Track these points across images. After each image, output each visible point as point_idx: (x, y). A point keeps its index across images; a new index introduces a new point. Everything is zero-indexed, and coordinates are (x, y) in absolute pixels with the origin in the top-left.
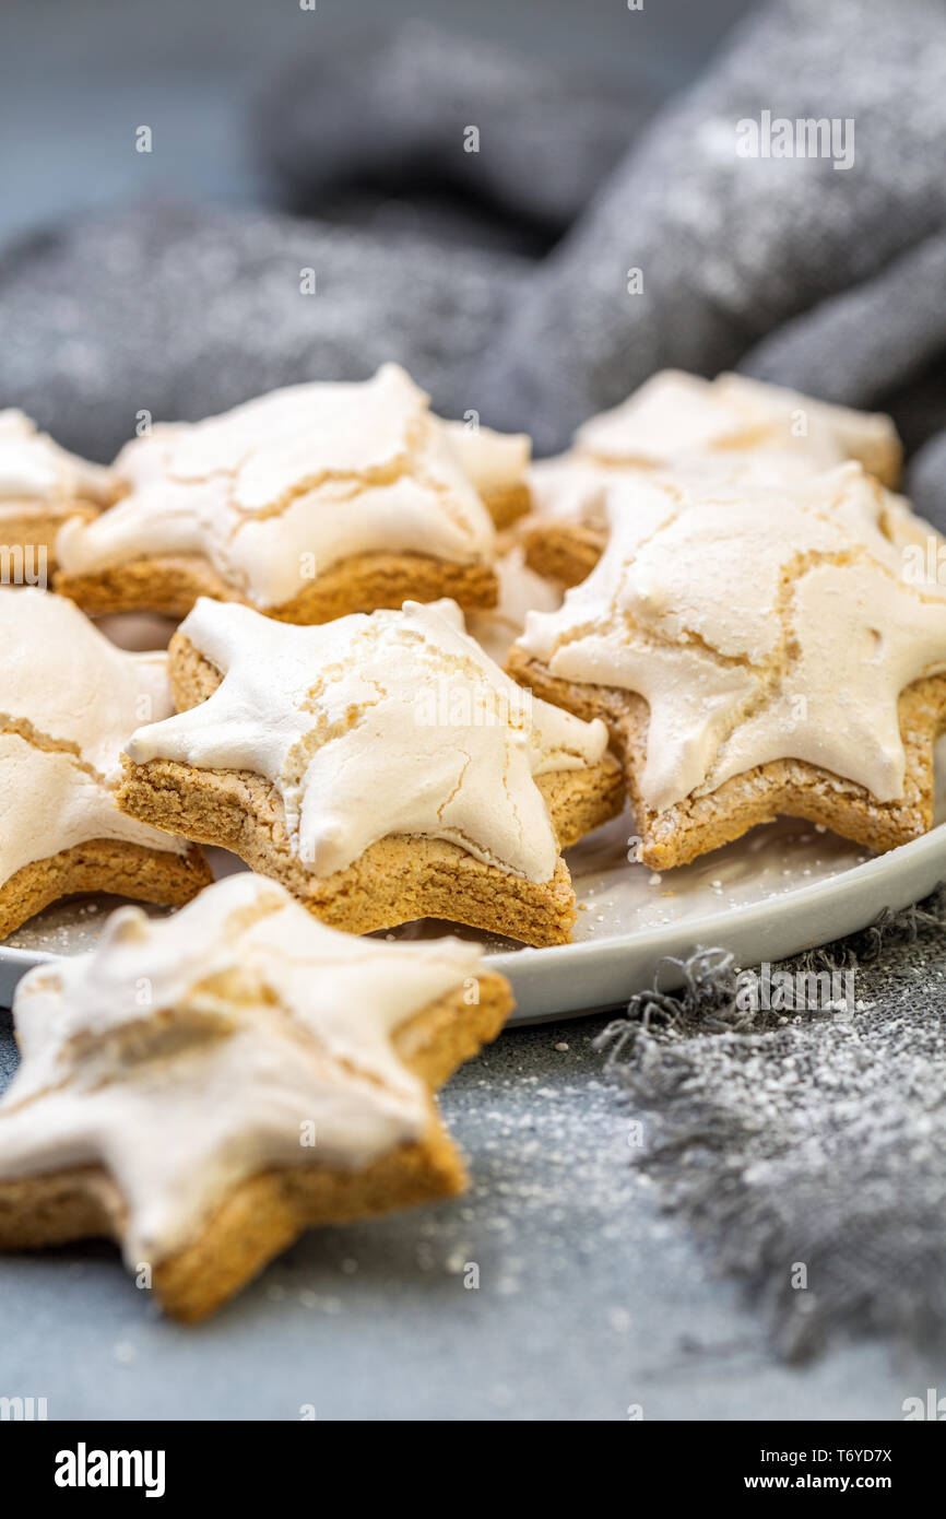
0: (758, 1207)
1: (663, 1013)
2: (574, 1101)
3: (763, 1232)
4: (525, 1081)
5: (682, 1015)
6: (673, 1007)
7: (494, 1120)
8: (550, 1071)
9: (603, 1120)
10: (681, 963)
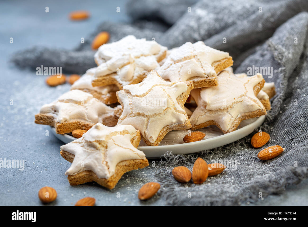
0: (174, 194)
1: (164, 164)
2: (149, 176)
3: (174, 198)
4: (142, 173)
5: (167, 164)
6: (166, 163)
7: (136, 179)
8: (147, 171)
9: (153, 179)
10: (164, 155)
